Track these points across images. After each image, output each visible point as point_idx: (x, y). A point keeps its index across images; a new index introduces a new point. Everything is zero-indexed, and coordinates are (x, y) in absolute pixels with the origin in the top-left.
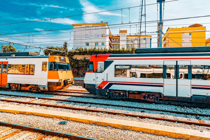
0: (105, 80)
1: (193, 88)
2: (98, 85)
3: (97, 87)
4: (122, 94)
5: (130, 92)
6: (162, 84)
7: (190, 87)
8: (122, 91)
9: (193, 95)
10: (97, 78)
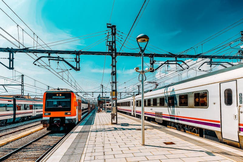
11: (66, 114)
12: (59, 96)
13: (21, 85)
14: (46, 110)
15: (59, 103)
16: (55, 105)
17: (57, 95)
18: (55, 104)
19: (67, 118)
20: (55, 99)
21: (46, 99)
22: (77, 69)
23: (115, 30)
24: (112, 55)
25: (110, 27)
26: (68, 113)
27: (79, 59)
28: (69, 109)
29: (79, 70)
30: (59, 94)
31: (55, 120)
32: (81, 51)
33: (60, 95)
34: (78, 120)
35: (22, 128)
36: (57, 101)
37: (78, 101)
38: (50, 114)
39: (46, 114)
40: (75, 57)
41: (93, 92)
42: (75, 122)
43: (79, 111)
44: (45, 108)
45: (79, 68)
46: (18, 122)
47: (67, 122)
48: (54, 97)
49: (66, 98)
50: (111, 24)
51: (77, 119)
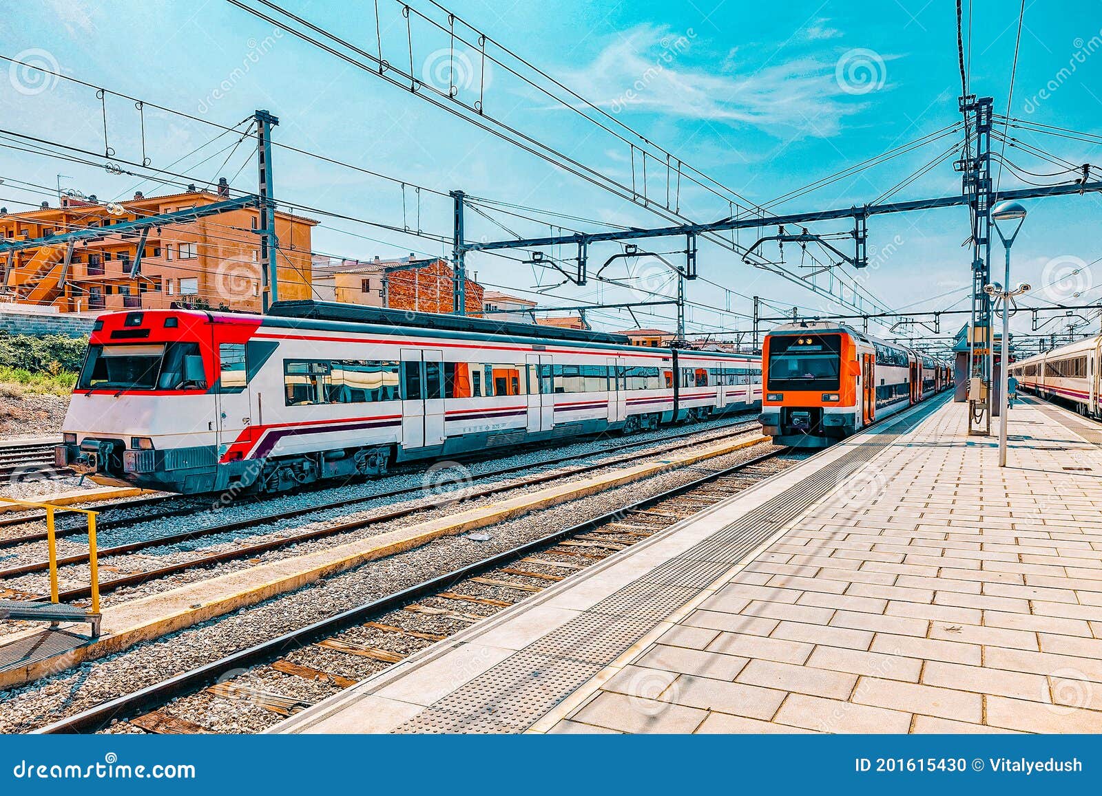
0: (255, 423)
1: (447, 419)
2: (229, 447)
3: (223, 458)
4: (306, 466)
5: (332, 455)
6: (400, 416)
7: (442, 418)
8: (302, 456)
9: (448, 437)
10: (224, 416)
11: (826, 399)
12: (805, 344)
13: (677, 303)
14: (772, 386)
15: (804, 365)
16: (794, 372)
17: (801, 342)
18: (794, 369)
19: (828, 410)
20: (794, 353)
21: (771, 355)
22: (859, 263)
23: (989, 114)
24: (974, 205)
25: (970, 108)
26: (832, 398)
27: (865, 230)
28: (835, 386)
29: (864, 265)
30: (805, 338)
31: (796, 416)
32: (869, 205)
33: (809, 342)
34: (861, 420)
35: (702, 438)
36: (799, 360)
37: (861, 359)
38: (780, 399)
39: (771, 398)
40: (853, 228)
41: (937, 314)
42: (854, 424)
43: (867, 390)
44: (769, 381)
45: (865, 259)
46: (681, 424)
47: (827, 423)
48: (790, 348)
49: (825, 350)
50: (973, 97)
51: (859, 415)
